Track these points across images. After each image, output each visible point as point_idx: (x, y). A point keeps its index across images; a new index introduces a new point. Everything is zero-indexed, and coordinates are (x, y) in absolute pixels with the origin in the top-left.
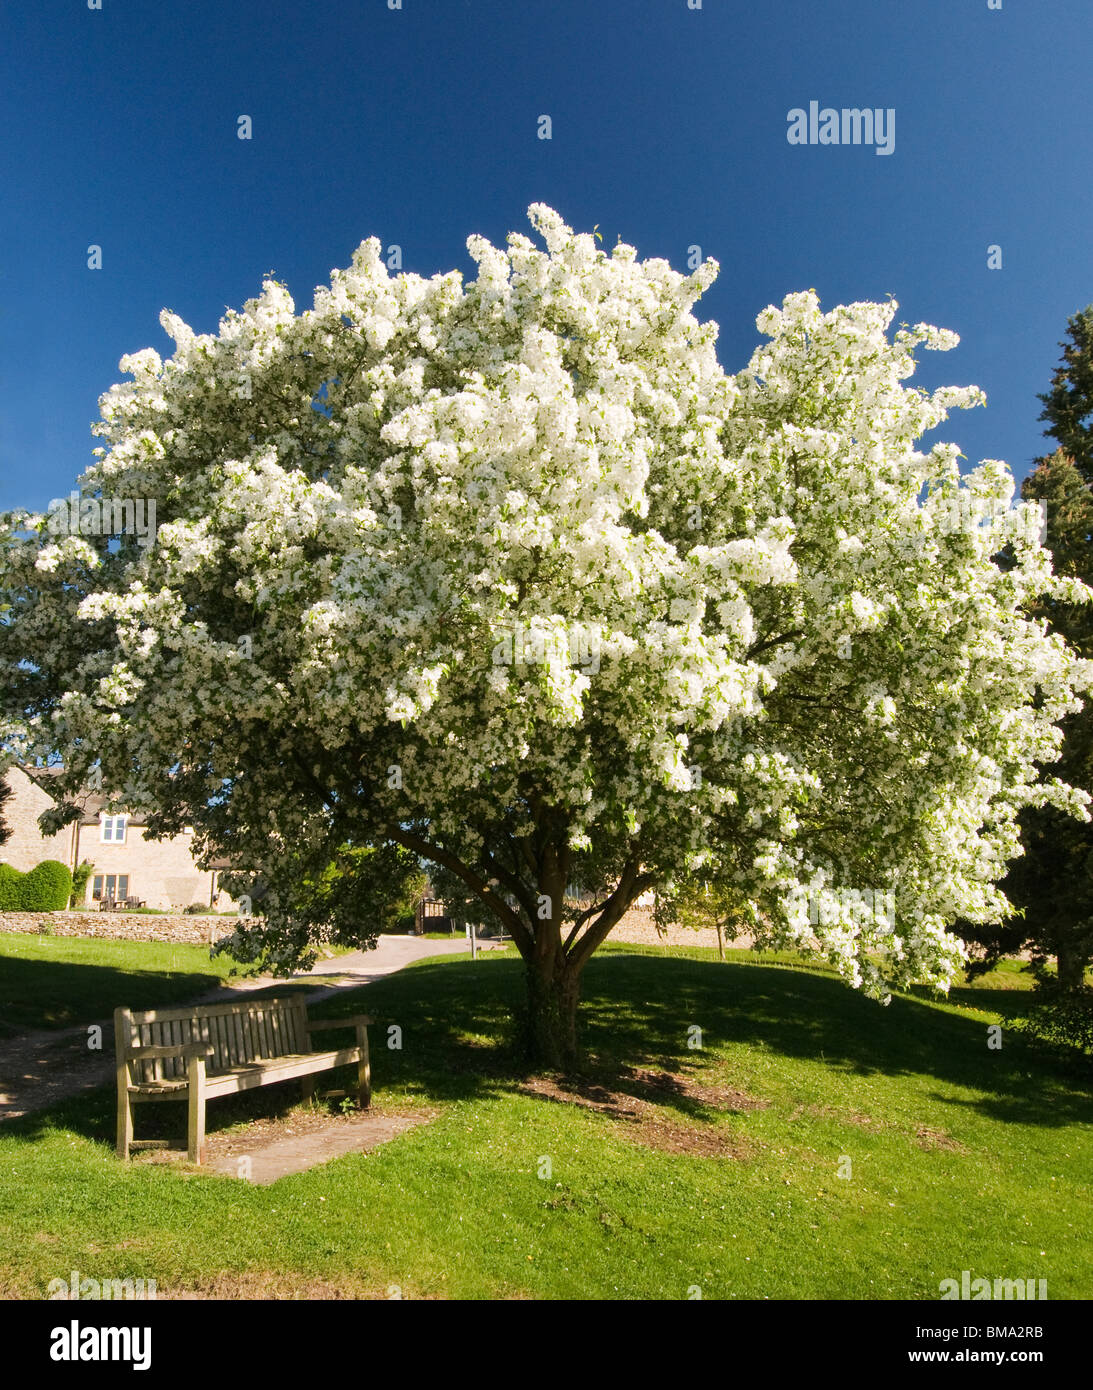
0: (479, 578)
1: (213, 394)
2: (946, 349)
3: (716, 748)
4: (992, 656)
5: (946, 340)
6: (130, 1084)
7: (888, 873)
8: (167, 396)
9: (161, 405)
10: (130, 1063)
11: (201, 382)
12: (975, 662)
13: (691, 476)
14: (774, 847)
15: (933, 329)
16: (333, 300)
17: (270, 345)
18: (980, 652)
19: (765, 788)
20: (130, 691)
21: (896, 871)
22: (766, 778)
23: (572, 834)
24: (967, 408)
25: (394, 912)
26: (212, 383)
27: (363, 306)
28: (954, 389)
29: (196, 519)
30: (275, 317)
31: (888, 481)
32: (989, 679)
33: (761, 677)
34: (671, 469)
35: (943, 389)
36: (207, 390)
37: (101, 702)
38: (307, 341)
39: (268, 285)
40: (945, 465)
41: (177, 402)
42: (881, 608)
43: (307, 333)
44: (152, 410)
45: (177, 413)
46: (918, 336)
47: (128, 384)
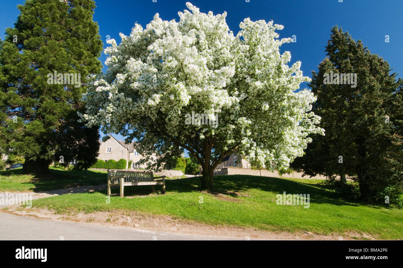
0: (165, 75)
1: (127, 48)
2: (281, 29)
3: (231, 117)
4: (292, 95)
5: (281, 27)
6: (110, 183)
7: (275, 146)
8: (118, 49)
9: (116, 51)
10: (110, 179)
11: (124, 46)
12: (288, 97)
13: (223, 59)
14: (246, 139)
15: (278, 25)
16: (149, 26)
17: (137, 37)
18: (289, 95)
19: (241, 125)
20: (113, 109)
21: (277, 145)
22: (241, 123)
23: (200, 135)
24: (288, 43)
25: (195, 170)
26: (127, 46)
27: (156, 28)
28: (285, 39)
29: (125, 74)
30: (138, 31)
31: (265, 57)
32: (293, 101)
33: (235, 99)
34: (220, 58)
35: (283, 39)
36: (126, 47)
37: (107, 111)
38: (145, 36)
39: (136, 24)
40: (276, 52)
41: (120, 50)
42: (262, 84)
43: (145, 34)
44: (115, 52)
45: (120, 52)
46: (275, 27)
47: (110, 47)
